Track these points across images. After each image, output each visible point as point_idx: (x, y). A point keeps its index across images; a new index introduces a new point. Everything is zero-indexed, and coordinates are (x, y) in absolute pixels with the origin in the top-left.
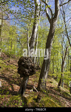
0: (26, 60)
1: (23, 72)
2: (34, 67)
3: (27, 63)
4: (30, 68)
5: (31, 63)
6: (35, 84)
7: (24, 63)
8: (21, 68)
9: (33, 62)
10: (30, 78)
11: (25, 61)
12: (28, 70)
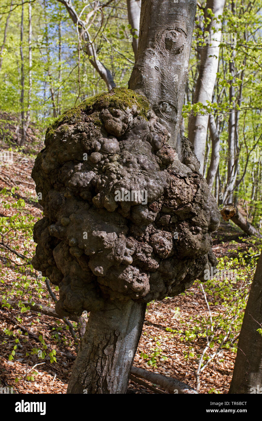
0: (113, 144)
1: (86, 258)
2: (194, 208)
3: (122, 169)
4: (159, 225)
5: (164, 173)
6: (201, 368)
7: (92, 175)
8: (63, 220)
9: (185, 162)
10: (159, 314)
11: (103, 150)
12: (134, 243)
